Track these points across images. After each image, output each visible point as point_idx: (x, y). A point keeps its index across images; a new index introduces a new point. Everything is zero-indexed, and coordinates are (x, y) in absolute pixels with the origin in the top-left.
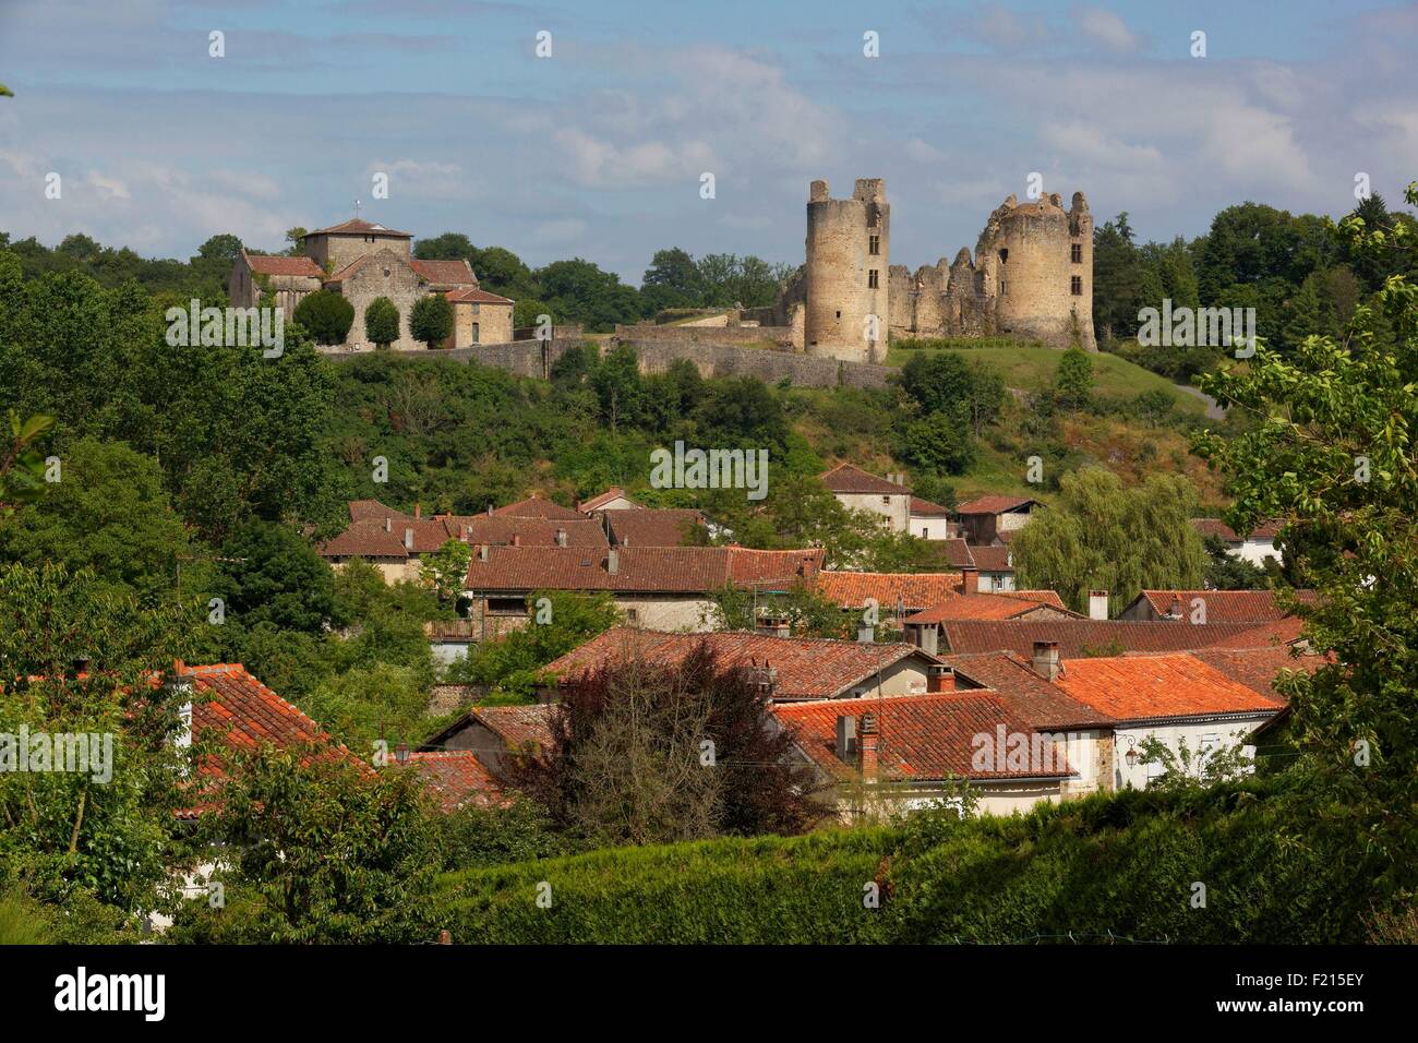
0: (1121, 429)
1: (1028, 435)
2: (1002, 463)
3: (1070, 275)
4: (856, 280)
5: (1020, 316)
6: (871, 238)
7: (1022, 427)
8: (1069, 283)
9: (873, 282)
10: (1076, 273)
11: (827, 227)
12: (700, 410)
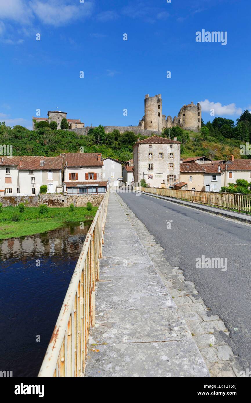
0: (215, 145)
1: (195, 146)
2: (190, 152)
3: (198, 118)
4: (155, 114)
5: (188, 127)
6: (158, 105)
7: (193, 145)
8: (197, 120)
9: (159, 115)
10: (199, 118)
11: (149, 103)
12: (119, 140)
